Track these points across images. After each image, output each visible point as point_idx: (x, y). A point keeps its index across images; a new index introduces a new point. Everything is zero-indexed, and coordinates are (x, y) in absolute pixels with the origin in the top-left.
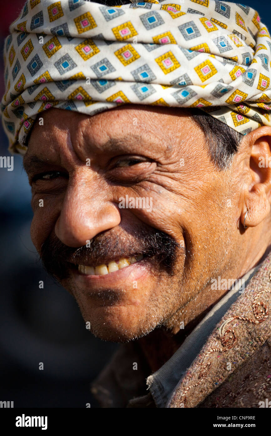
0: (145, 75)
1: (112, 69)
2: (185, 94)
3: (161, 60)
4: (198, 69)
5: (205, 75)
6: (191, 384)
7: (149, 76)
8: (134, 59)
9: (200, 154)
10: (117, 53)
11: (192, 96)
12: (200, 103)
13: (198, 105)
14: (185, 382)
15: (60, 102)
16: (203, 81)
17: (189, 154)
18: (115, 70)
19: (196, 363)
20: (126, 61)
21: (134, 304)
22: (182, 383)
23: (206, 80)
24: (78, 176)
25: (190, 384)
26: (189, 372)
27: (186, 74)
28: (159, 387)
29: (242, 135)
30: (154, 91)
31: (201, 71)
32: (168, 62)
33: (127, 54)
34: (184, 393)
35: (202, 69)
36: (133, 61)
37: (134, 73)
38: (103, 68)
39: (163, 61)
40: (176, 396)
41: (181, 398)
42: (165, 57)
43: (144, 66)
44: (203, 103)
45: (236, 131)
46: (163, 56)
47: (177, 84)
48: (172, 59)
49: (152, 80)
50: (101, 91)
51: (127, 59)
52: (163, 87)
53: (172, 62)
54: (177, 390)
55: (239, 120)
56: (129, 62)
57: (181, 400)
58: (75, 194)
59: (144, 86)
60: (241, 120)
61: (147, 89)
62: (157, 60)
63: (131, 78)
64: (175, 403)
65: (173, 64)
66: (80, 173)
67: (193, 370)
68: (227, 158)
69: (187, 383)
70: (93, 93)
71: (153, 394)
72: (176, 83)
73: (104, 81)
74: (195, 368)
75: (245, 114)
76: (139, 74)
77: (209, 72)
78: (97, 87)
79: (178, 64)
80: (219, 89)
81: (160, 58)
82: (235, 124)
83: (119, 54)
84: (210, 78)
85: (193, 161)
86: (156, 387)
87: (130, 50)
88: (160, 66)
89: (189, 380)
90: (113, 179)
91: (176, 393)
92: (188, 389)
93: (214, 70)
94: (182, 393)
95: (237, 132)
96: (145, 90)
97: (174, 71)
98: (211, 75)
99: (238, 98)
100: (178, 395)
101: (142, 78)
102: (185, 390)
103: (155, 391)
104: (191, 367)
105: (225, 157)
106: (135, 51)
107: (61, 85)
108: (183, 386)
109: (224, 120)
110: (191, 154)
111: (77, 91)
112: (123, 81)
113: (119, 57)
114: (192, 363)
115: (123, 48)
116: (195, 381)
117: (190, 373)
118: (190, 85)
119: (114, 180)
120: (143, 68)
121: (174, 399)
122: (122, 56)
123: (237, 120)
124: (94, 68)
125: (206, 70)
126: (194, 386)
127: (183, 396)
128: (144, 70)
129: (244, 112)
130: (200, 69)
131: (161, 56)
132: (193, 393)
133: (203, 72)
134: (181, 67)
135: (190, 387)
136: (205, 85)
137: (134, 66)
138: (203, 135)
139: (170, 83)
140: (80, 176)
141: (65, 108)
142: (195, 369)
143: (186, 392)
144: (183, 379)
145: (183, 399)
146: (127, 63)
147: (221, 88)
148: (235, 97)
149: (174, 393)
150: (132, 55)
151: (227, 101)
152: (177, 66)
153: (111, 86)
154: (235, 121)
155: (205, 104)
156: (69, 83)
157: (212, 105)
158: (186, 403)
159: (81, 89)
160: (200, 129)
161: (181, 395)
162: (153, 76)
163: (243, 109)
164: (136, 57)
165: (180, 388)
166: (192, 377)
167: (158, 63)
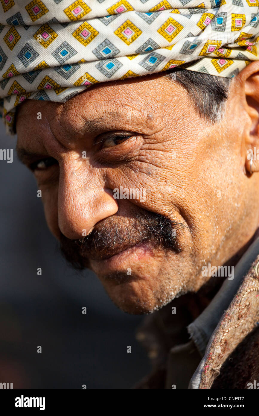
0: (107, 51)
1: (74, 52)
2: (153, 60)
3: (120, 31)
4: (162, 31)
5: (170, 34)
6: (231, 326)
7: (112, 51)
8: (93, 37)
9: (188, 113)
10: (74, 34)
11: (161, 61)
12: (172, 64)
13: (170, 67)
14: (223, 325)
15: (32, 94)
16: (170, 41)
17: (175, 115)
18: (77, 53)
19: (234, 304)
20: (85, 41)
21: (144, 279)
22: (221, 325)
23: (172, 39)
24: (66, 166)
25: (229, 326)
26: (227, 314)
27: (150, 38)
28: (202, 334)
29: (230, 78)
30: (120, 65)
31: (165, 31)
32: (128, 32)
33: (85, 33)
34: (223, 336)
35: (165, 30)
36: (92, 39)
37: (96, 52)
38: (64, 53)
39: (123, 32)
40: (216, 340)
41: (221, 341)
42: (124, 28)
43: (104, 41)
44: (175, 63)
45: (221, 77)
46: (122, 27)
47: (143, 51)
48: (131, 27)
49: (116, 54)
50: (67, 77)
51: (85, 38)
52: (129, 57)
53: (132, 31)
54: (216, 333)
55: (222, 65)
56: (88, 41)
57: (221, 343)
58: (66, 186)
59: (109, 62)
60: (224, 64)
61: (113, 65)
62: (116, 32)
63: (94, 57)
64: (215, 347)
65: (134, 32)
66: (67, 162)
67: (231, 312)
68: (217, 109)
69: (226, 325)
70: (61, 80)
71: (196, 341)
72: (141, 51)
73: (67, 66)
74: (234, 309)
75: (227, 57)
76: (101, 52)
77: (175, 30)
78: (62, 74)
79: (139, 31)
80: (187, 46)
81: (119, 29)
82: (218, 71)
83: (77, 34)
84: (177, 36)
85: (181, 123)
86: (198, 334)
87: (87, 28)
88: (121, 38)
89: (228, 322)
90: (102, 160)
91: (216, 336)
92: (227, 331)
93: (178, 27)
94: (221, 336)
95: (223, 78)
96: (110, 66)
97: (137, 39)
98: (177, 33)
99: (211, 48)
100: (217, 338)
101: (105, 55)
102: (224, 332)
103: (198, 339)
104: (229, 308)
105: (215, 108)
106: (92, 29)
107: (28, 77)
108: (222, 329)
109: (205, 70)
110: (178, 115)
111: (44, 81)
112: (86, 62)
113: (78, 37)
114: (230, 305)
115: (80, 28)
116: (234, 323)
117: (229, 315)
118: (157, 49)
119: (103, 162)
120: (104, 44)
121: (214, 343)
122: (81, 36)
123: (219, 66)
124: (55, 54)
125: (170, 29)
126: (234, 327)
127: (223, 338)
128: (105, 46)
129: (226, 56)
130: (164, 30)
131: (120, 27)
132: (234, 335)
133: (167, 32)
134: (143, 33)
135: (230, 329)
136: (172, 46)
137: (94, 44)
138: (186, 91)
139: (136, 52)
140: (68, 165)
141: (38, 98)
142: (234, 311)
143: (225, 334)
144: (222, 322)
145: (223, 342)
146: (87, 42)
147: (189, 45)
148: (208, 48)
149: (213, 337)
150: (90, 33)
151: (200, 54)
152: (139, 33)
153: (75, 70)
154: (217, 68)
155: (177, 64)
156: (35, 74)
157: (186, 62)
158: (227, 345)
159: (47, 78)
160: (182, 86)
161: (221, 338)
162: (116, 50)
163: (224, 53)
164: (94, 35)
165: (219, 331)
166: (231, 319)
167: (117, 35)
